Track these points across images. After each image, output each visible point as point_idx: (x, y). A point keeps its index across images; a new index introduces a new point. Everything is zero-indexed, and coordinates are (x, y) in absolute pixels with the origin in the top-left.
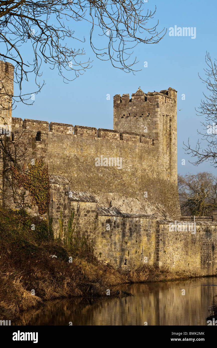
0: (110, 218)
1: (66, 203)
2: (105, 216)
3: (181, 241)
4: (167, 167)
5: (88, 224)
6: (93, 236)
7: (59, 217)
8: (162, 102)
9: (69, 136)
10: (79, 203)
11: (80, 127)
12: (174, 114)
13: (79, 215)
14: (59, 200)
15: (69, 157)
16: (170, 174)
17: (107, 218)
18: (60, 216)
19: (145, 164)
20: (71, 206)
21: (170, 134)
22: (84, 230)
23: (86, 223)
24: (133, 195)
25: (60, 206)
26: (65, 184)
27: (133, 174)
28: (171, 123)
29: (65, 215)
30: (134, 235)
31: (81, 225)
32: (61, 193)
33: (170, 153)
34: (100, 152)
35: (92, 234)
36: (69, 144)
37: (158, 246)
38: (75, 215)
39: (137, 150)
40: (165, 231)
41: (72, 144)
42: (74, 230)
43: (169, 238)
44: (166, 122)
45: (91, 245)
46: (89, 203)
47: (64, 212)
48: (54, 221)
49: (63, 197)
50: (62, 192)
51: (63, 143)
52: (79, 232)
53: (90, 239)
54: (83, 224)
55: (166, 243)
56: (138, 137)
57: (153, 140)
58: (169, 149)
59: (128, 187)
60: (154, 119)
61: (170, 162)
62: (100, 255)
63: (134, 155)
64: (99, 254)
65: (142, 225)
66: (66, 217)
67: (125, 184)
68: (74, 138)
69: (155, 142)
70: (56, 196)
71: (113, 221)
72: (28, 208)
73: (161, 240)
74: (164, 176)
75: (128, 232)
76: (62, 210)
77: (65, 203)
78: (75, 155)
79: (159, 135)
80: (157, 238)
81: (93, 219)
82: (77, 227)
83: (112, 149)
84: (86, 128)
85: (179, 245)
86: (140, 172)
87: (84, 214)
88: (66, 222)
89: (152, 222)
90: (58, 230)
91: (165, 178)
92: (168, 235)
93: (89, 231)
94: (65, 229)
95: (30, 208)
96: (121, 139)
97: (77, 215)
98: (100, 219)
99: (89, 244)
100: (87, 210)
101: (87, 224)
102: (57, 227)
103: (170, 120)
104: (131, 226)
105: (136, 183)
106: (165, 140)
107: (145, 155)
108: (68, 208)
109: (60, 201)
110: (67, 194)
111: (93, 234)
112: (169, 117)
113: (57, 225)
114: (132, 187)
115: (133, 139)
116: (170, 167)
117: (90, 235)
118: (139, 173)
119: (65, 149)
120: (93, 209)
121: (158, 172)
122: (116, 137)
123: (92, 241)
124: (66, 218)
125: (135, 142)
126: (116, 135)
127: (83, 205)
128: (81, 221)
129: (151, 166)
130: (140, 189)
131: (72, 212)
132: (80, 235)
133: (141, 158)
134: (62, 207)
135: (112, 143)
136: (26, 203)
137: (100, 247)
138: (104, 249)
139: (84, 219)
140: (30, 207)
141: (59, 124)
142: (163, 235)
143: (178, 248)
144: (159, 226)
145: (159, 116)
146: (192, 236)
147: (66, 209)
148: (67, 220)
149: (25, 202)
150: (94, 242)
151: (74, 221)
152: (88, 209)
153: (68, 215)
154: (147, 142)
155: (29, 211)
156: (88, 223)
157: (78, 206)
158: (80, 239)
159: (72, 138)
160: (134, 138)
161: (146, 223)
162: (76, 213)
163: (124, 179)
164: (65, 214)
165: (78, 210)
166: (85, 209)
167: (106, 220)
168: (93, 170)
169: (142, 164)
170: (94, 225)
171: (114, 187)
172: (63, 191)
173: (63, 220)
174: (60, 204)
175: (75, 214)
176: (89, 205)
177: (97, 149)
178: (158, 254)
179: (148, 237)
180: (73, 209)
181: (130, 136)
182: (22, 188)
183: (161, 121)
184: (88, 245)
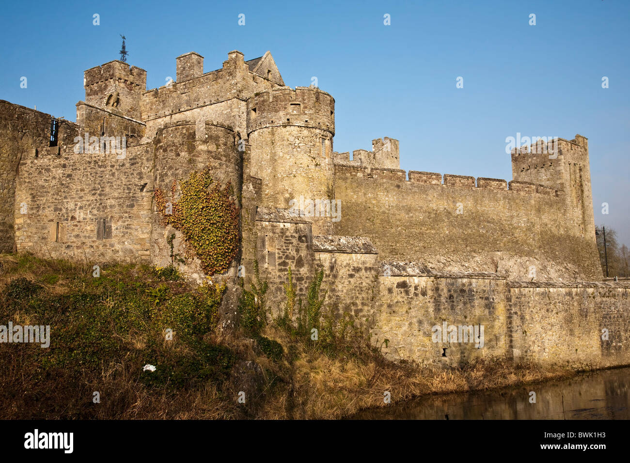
0: (406, 279)
1: (302, 255)
2: (394, 276)
3: (557, 313)
4: (580, 222)
5: (358, 291)
6: (369, 311)
7: (285, 281)
8: (566, 149)
9: (435, 187)
10: (333, 254)
11: (450, 176)
12: (585, 163)
13: (335, 277)
14: (284, 250)
15: (437, 211)
16: (585, 230)
17: (401, 279)
18: (287, 279)
19: (546, 218)
20: (313, 260)
21: (581, 185)
22: (348, 302)
23: (353, 289)
24: (529, 254)
25: (287, 261)
26: (298, 222)
27: (529, 229)
28: (582, 173)
29: (299, 276)
30: (459, 307)
31: (339, 294)
32: (290, 238)
33: (583, 206)
34: (481, 205)
35: (366, 308)
36: (435, 195)
37: (510, 323)
38: (324, 276)
39: (533, 202)
40: (523, 299)
41: (440, 195)
42: (322, 302)
43: (531, 309)
44: (575, 171)
45: (365, 327)
46: (359, 256)
47: (298, 271)
48: (273, 286)
49: (294, 244)
50: (292, 236)
51: (427, 195)
52: (335, 306)
53: (364, 316)
54: (345, 291)
55: (527, 317)
56: (534, 187)
57: (556, 191)
58: (580, 202)
59: (522, 245)
60: (558, 169)
61: (584, 217)
62: (386, 343)
63: (529, 208)
64: (383, 341)
65: (475, 290)
66: (304, 280)
67: (517, 241)
68: (443, 188)
69: (558, 193)
70: (276, 242)
71: (413, 285)
72: (181, 263)
73: (516, 313)
74: (576, 232)
75: (446, 302)
76: (293, 268)
77: (300, 256)
78: (445, 209)
79: (565, 185)
80: (508, 310)
81: (370, 283)
82: (329, 296)
83: (497, 201)
84: (460, 177)
85: (555, 320)
86: (539, 226)
87: (348, 273)
88: (304, 288)
89: (497, 285)
90: (283, 304)
91: (578, 234)
92: (530, 305)
93: (358, 302)
94: (300, 300)
95: (185, 264)
96: (510, 189)
97: (329, 276)
98: (382, 282)
99: (361, 325)
100: (354, 267)
101: (355, 290)
102: (281, 298)
103: (580, 170)
104: (452, 292)
105: (534, 240)
106: (574, 192)
107: (547, 208)
108: (308, 263)
109: (286, 252)
110: (303, 240)
111: (370, 308)
112: (578, 166)
113: (281, 294)
114: (528, 244)
115: (526, 189)
116: (584, 222)
117: (361, 310)
118: (538, 228)
119: (430, 201)
120: (368, 265)
121: (566, 228)
122: (501, 187)
123: (367, 320)
124: (303, 282)
125: (529, 192)
126: (501, 185)
127: (343, 258)
128: (340, 287)
129: (555, 220)
130: (540, 247)
131: (316, 270)
132: (338, 310)
133: (539, 210)
134: (293, 262)
135: (497, 193)
136: (176, 255)
137: (386, 328)
138: (396, 332)
139: (348, 283)
140: (183, 262)
141: (420, 173)
142: (520, 306)
143: (552, 326)
144: (509, 291)
145: (563, 164)
146: (580, 305)
147: (303, 266)
148: (306, 285)
149: (174, 254)
150: (372, 323)
151: (323, 286)
152: (356, 265)
153: (308, 276)
154: (548, 193)
155: (182, 269)
156: (358, 288)
157: (332, 260)
158: (338, 316)
159: (439, 188)
160: (528, 187)
161: (485, 287)
162: (328, 272)
163: (516, 235)
164: (300, 274)
165: (332, 268)
166: (348, 265)
167: (398, 283)
168: (471, 225)
169: (540, 218)
170: (370, 292)
171: (502, 245)
172: (294, 234)
173: (294, 285)
174: (287, 257)
175: (326, 274)
176: (359, 258)
177: (476, 201)
178: (511, 336)
179: (489, 309)
180: (322, 266)
181: (522, 185)
182: (169, 227)
183: (566, 171)
184: (359, 327)
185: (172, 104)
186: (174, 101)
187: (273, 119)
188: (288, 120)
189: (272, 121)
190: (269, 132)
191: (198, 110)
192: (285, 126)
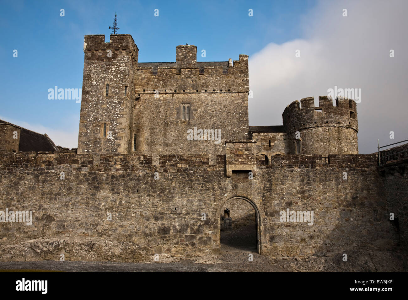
185: (175, 85)
186: (178, 83)
187: (340, 121)
188: (350, 123)
189: (339, 122)
190: (335, 130)
191: (206, 95)
192: (347, 128)
